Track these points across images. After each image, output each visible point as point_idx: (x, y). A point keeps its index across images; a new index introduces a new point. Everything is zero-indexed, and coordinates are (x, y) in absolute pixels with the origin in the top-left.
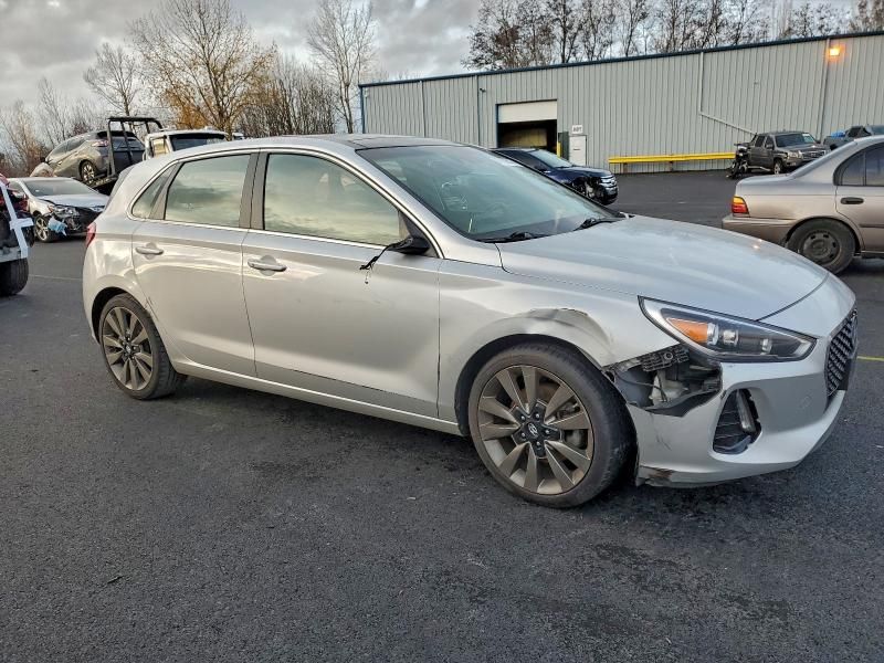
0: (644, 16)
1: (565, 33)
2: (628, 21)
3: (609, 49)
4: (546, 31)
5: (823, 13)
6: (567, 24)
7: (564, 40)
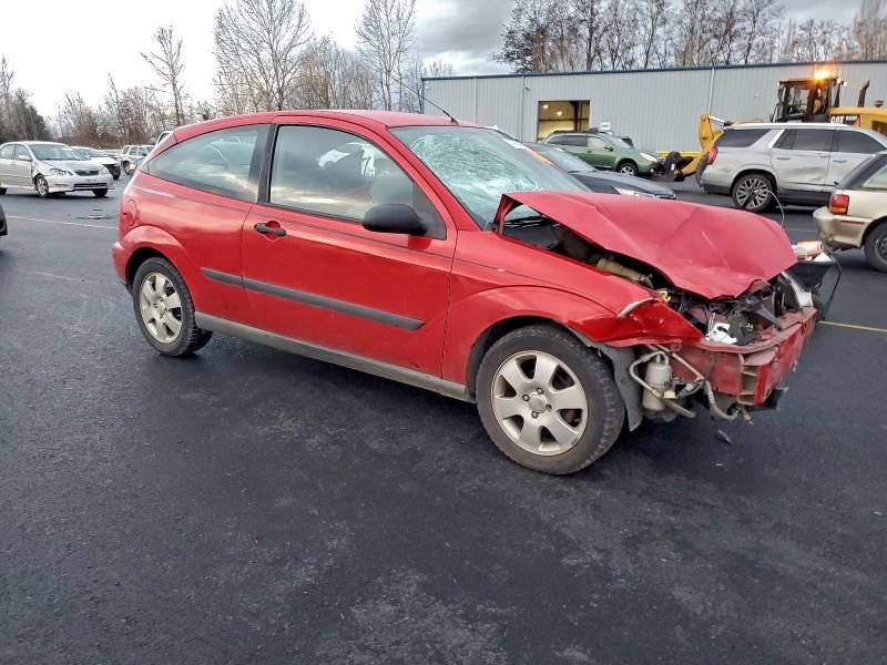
0: (665, 22)
1: (591, 32)
2: (649, 26)
3: (631, 51)
4: (574, 30)
5: (825, 29)
6: (594, 25)
7: (590, 40)
